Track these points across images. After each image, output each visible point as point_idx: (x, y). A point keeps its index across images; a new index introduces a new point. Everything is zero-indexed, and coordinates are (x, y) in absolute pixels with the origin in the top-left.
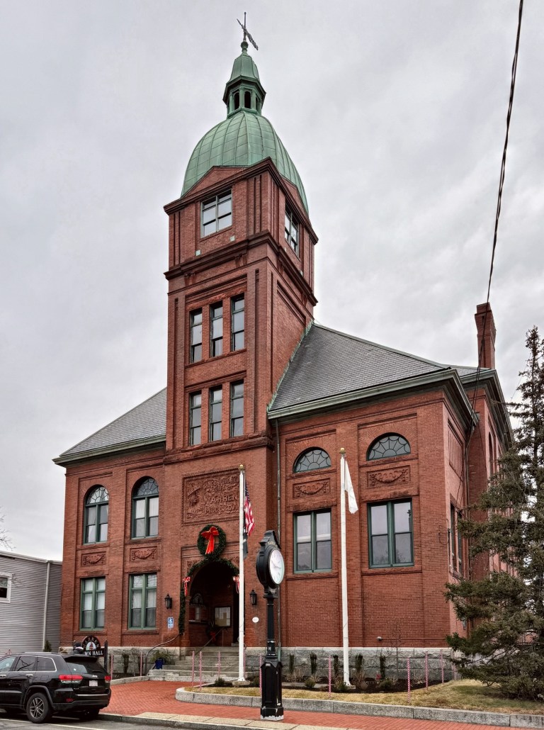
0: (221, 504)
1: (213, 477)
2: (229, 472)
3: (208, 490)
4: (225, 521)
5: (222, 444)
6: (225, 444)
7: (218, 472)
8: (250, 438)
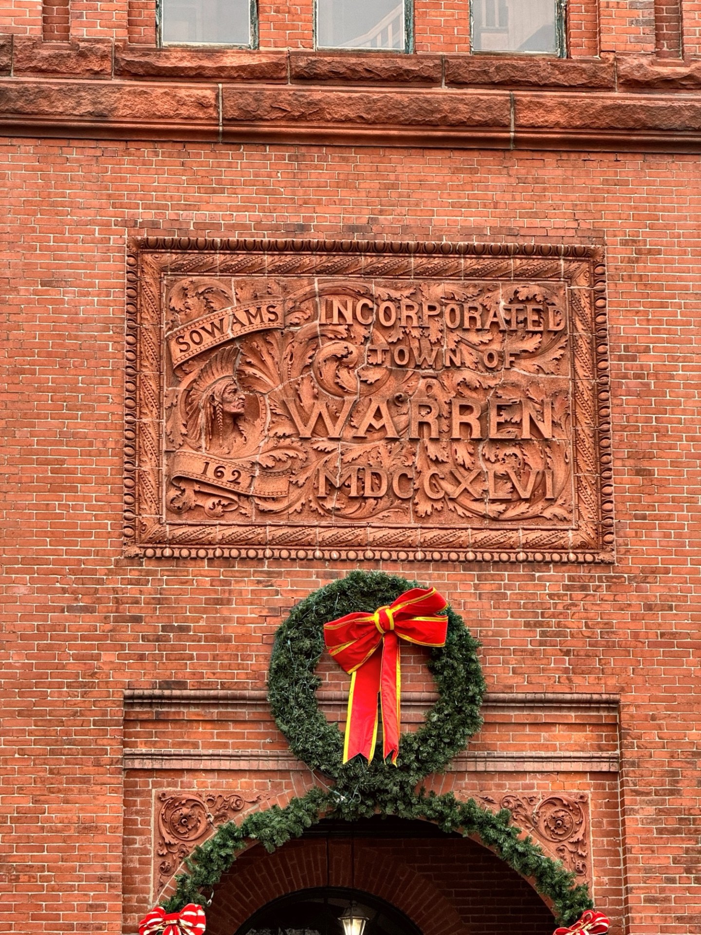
0: (433, 451)
1: (371, 273)
2: (487, 262)
3: (329, 348)
4: (468, 564)
5: (430, 81)
6: (455, 83)
7: (404, 250)
8: (632, 84)
